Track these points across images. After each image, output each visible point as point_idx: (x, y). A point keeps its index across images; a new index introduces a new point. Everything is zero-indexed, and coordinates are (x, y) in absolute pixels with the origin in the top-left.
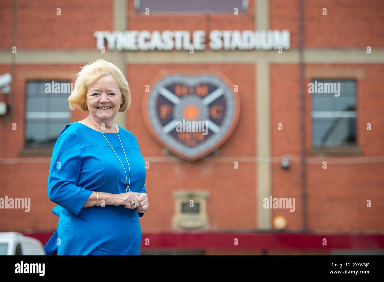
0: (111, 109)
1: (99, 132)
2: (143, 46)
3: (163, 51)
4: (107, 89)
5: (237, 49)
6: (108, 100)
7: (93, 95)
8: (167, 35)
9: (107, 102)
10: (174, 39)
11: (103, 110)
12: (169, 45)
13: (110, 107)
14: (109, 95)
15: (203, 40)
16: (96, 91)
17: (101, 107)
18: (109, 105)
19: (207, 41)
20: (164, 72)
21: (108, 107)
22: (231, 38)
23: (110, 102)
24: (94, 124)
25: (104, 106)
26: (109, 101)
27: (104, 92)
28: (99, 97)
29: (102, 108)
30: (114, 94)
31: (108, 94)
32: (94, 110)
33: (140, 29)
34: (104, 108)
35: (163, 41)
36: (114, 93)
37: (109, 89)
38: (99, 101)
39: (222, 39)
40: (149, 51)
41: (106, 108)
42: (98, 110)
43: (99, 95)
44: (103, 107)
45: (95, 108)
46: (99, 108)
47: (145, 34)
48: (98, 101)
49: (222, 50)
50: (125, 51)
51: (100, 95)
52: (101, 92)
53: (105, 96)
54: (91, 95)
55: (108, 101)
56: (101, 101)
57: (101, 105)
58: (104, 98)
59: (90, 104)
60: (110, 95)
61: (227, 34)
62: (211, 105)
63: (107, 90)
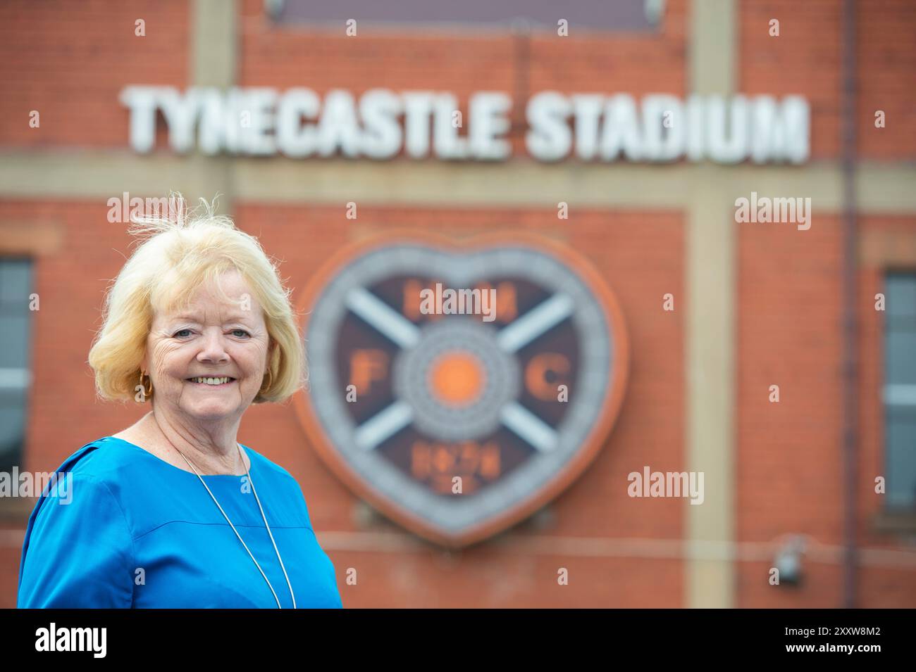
0: (234, 385)
1: (191, 471)
2: (293, 140)
3: (363, 159)
4: (226, 313)
5: (622, 158)
6: (227, 353)
7: (176, 335)
8: (378, 104)
9: (224, 361)
10: (402, 120)
11: (210, 387)
12: (386, 140)
13: (232, 380)
14: (228, 336)
15: (502, 125)
16: (188, 322)
17: (202, 377)
18: (229, 370)
19: (518, 127)
20: (364, 235)
21: (224, 377)
22: (601, 120)
23: (234, 360)
24: (171, 443)
25: (215, 372)
26: (231, 356)
27: (212, 325)
28: (195, 341)
29: (205, 380)
30: (248, 335)
31: (225, 334)
32: (178, 386)
33: (283, 84)
34: (210, 381)
35: (362, 125)
36: (249, 330)
37: (233, 313)
38: (196, 356)
39: (571, 122)
40: (314, 158)
41: (217, 381)
42: (191, 389)
43: (193, 336)
44: (207, 377)
45: (180, 379)
46: (192, 380)
47: (300, 100)
48: (192, 357)
49: (570, 160)
50: (227, 157)
51: (199, 333)
52: (204, 323)
53: (219, 340)
54: (166, 337)
55: (227, 357)
56: (201, 356)
57: (200, 370)
58: (212, 344)
59: (163, 368)
60: (233, 337)
61: (587, 107)
62: (525, 354)
63: (224, 318)
